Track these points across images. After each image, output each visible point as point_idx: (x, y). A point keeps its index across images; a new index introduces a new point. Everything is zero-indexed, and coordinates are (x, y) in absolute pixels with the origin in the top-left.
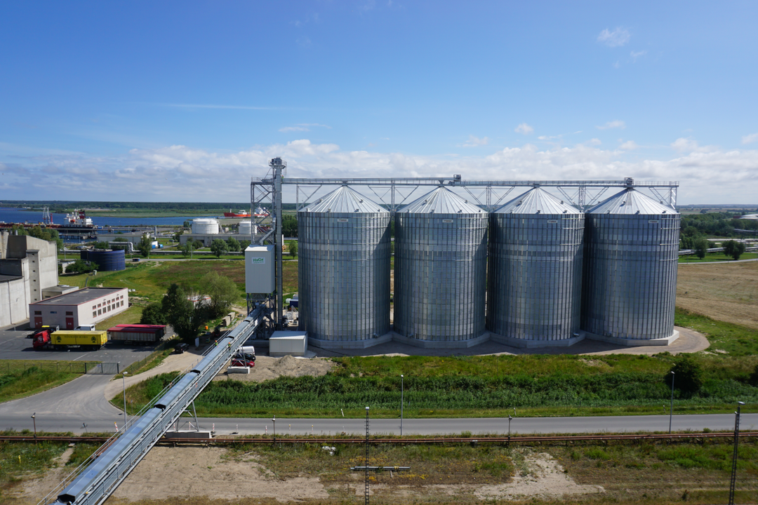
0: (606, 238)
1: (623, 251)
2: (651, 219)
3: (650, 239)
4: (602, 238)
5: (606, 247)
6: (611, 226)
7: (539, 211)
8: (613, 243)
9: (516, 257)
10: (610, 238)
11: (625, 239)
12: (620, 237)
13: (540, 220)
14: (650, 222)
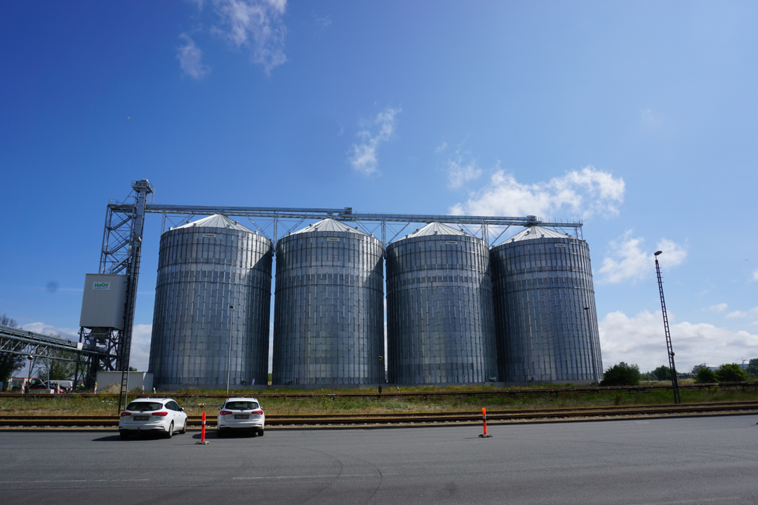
0: (513, 268)
1: (533, 280)
2: (557, 243)
3: (559, 264)
4: (509, 269)
5: (515, 278)
6: (517, 254)
7: (436, 232)
8: (522, 272)
9: (415, 286)
10: (518, 268)
11: (533, 265)
12: (528, 264)
13: (437, 242)
14: (556, 245)
